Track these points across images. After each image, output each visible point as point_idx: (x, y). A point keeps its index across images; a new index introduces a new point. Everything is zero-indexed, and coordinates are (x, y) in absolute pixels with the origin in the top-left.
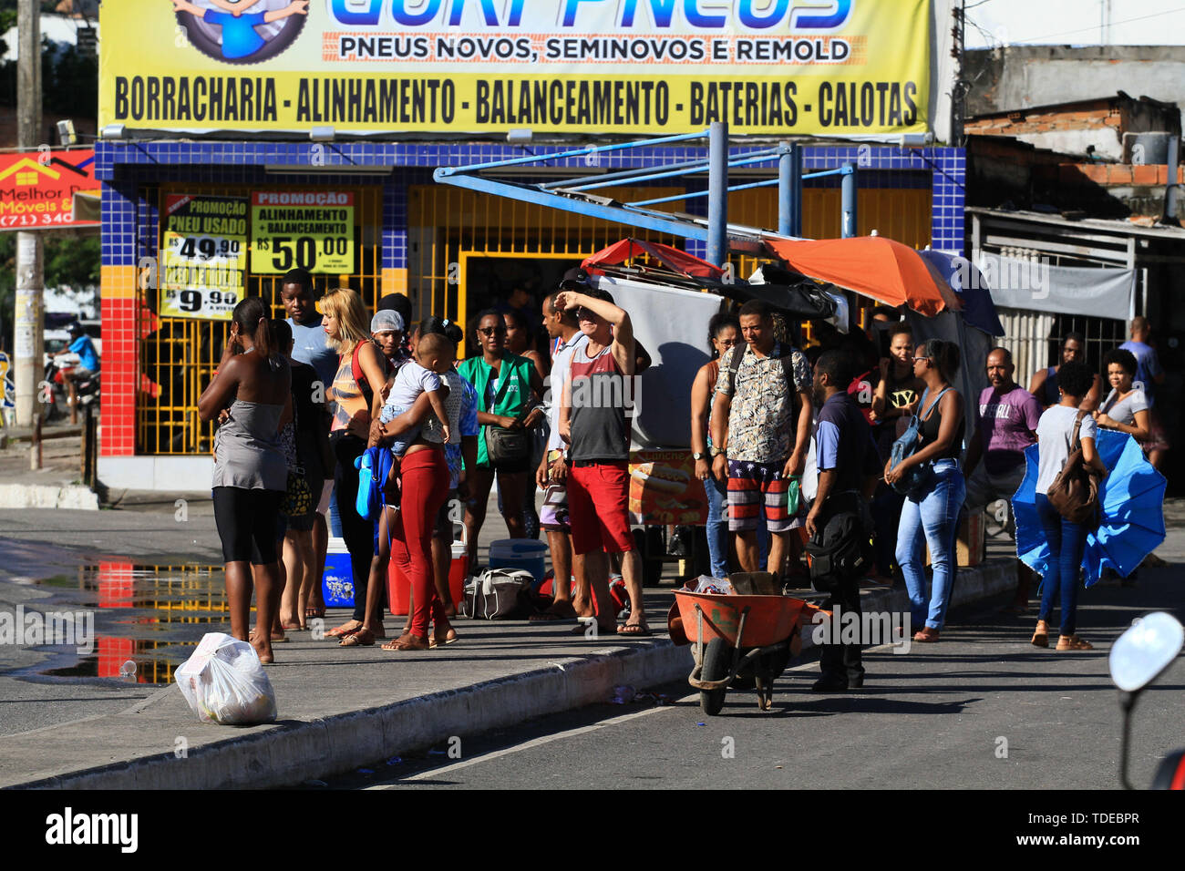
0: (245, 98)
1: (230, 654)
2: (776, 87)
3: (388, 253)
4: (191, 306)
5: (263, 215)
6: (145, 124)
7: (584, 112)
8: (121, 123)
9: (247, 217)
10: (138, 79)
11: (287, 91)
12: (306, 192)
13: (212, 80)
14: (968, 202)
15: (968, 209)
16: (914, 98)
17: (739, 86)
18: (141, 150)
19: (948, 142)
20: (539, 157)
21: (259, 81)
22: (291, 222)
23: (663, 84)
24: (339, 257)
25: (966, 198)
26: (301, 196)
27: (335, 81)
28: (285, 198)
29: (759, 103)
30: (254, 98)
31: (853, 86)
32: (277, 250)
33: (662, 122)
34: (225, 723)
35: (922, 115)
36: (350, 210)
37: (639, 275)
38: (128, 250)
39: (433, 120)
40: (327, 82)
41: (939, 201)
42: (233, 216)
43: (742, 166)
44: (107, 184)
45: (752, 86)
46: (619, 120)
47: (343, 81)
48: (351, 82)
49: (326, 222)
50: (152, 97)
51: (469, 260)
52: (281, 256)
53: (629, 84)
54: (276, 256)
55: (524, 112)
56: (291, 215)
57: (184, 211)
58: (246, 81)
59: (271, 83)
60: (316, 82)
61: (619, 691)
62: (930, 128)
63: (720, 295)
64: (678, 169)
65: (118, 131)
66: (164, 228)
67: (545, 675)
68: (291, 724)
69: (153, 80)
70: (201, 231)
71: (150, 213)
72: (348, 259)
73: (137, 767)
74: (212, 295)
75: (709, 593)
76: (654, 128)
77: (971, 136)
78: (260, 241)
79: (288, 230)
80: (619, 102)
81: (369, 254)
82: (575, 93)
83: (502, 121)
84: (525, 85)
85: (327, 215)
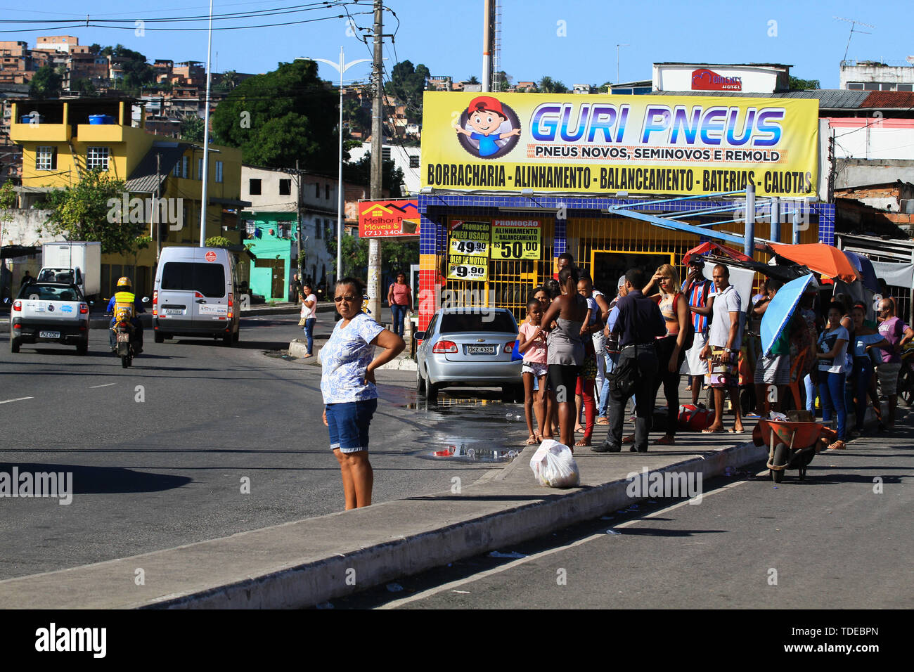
0: (490, 175)
1: (557, 451)
2: (744, 173)
3: (557, 250)
4: (462, 274)
5: (497, 231)
6: (442, 187)
7: (652, 184)
8: (431, 186)
9: (490, 232)
10: (439, 165)
11: (510, 172)
12: (518, 220)
13: (474, 166)
14: (836, 230)
15: (836, 233)
16: (810, 180)
17: (726, 173)
18: (440, 199)
19: (827, 201)
20: (631, 205)
21: (497, 167)
22: (510, 234)
23: (690, 171)
24: (534, 252)
25: (835, 228)
26: (516, 222)
27: (533, 167)
28: (508, 223)
29: (736, 181)
30: (494, 175)
31: (781, 173)
32: (503, 248)
33: (690, 189)
34: (554, 486)
35: (814, 188)
36: (539, 229)
37: (714, 260)
38: (433, 247)
39: (580, 187)
40: (529, 167)
41: (822, 229)
42: (483, 231)
43: (728, 211)
44: (423, 215)
45: (733, 173)
46: (669, 188)
47: (537, 167)
48: (541, 167)
49: (528, 234)
50: (446, 174)
51: (595, 253)
52: (506, 250)
53: (674, 170)
54: (504, 251)
55: (623, 183)
56: (511, 231)
57: (459, 229)
58: (490, 167)
59: (502, 168)
60: (524, 167)
61: (727, 469)
62: (818, 194)
63: (754, 270)
64: (697, 212)
65: (430, 190)
66: (450, 237)
67: (695, 462)
68: (587, 488)
69: (446, 166)
70: (468, 238)
71: (442, 229)
72: (538, 252)
73: (520, 511)
74: (472, 269)
75: (776, 421)
76: (685, 192)
77: (837, 199)
78: (495, 243)
79: (509, 238)
80: (669, 179)
81: (547, 250)
82: (648, 175)
83: (613, 188)
84: (624, 170)
85: (528, 232)
